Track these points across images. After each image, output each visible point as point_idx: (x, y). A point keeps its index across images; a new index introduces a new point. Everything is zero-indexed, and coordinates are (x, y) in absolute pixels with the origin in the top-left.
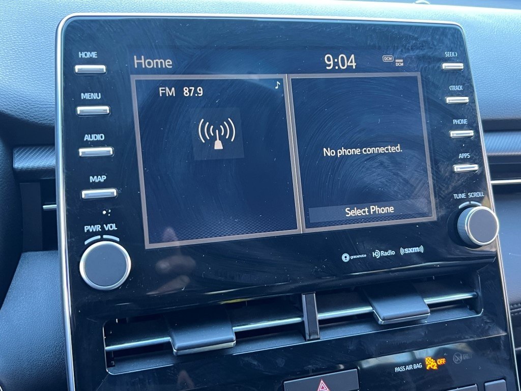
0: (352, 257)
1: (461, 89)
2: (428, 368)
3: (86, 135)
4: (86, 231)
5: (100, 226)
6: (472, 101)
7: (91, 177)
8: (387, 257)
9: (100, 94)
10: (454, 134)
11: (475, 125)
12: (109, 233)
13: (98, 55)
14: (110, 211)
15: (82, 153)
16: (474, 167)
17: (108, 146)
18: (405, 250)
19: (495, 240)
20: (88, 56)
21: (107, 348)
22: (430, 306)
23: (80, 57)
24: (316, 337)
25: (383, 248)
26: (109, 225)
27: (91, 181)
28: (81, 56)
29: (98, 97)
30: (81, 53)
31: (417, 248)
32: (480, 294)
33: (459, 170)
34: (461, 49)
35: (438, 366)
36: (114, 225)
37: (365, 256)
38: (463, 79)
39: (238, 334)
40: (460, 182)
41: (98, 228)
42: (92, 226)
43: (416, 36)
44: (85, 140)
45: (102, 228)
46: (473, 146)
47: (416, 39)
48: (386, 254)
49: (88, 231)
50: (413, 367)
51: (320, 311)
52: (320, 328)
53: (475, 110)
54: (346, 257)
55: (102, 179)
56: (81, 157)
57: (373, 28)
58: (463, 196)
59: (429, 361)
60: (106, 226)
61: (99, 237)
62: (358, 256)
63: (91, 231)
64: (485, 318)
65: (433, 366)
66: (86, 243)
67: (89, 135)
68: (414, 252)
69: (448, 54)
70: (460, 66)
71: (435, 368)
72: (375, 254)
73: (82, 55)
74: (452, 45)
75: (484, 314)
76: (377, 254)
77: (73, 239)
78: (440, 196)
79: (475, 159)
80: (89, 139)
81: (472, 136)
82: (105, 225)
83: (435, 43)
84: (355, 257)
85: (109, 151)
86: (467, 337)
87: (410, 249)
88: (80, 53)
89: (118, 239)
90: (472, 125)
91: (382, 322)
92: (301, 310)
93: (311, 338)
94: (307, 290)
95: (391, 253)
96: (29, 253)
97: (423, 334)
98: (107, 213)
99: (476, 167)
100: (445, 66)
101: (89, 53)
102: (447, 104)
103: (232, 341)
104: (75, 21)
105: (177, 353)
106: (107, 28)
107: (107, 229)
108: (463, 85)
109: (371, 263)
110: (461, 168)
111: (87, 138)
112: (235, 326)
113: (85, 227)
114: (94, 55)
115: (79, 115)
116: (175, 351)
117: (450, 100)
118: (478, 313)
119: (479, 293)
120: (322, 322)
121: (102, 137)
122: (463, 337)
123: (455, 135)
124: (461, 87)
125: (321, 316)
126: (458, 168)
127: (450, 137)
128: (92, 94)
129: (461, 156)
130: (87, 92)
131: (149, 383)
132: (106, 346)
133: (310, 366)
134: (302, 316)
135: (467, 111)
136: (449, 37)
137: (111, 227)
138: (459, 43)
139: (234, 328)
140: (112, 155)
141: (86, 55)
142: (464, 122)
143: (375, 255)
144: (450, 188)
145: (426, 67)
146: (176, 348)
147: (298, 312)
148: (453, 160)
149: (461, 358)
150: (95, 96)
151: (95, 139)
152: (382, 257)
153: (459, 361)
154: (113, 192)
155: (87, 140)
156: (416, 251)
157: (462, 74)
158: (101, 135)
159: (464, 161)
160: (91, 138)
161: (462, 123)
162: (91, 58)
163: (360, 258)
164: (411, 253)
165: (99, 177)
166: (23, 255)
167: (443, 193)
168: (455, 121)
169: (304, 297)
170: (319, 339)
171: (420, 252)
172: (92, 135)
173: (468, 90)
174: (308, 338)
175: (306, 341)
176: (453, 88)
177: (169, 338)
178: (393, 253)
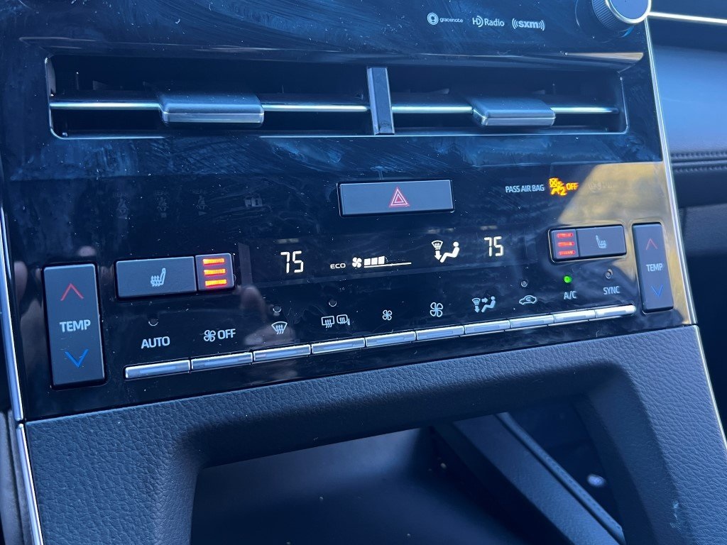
0: (442, 20)
2: (553, 193)
8: (493, 27)
18: (520, 22)
21: (53, 105)
24: (389, 131)
25: (488, 14)
31: (536, 23)
35: (567, 191)
37: (461, 21)
39: (268, 114)
48: (492, 23)
50: (531, 189)
51: (395, 102)
54: (433, 18)
59: (554, 183)
62: (452, 20)
64: (631, 137)
65: (561, 191)
68: (531, 27)
71: (563, 194)
72: (477, 21)
75: (630, 133)
76: (479, 21)
84: (446, 20)
86: (606, 158)
87: (527, 23)
91: (486, 123)
93: (381, 132)
94: (376, 64)
95: (498, 23)
97: (546, 146)
103: (259, 112)
105: (168, 117)
109: (469, 33)
116: (164, 113)
120: (398, 116)
122: (601, 158)
125: (396, 109)
131: (123, 157)
132: (52, 102)
133: (379, 167)
139: (262, 106)
143: (476, 23)
149: (600, 187)
152: (485, 27)
153: (596, 190)
156: (534, 27)
163: (453, 22)
164: (527, 27)
169: (370, 72)
170: (393, 134)
171: (540, 29)
174: (376, 131)
175: (373, 133)
177: (157, 104)
178: (502, 24)
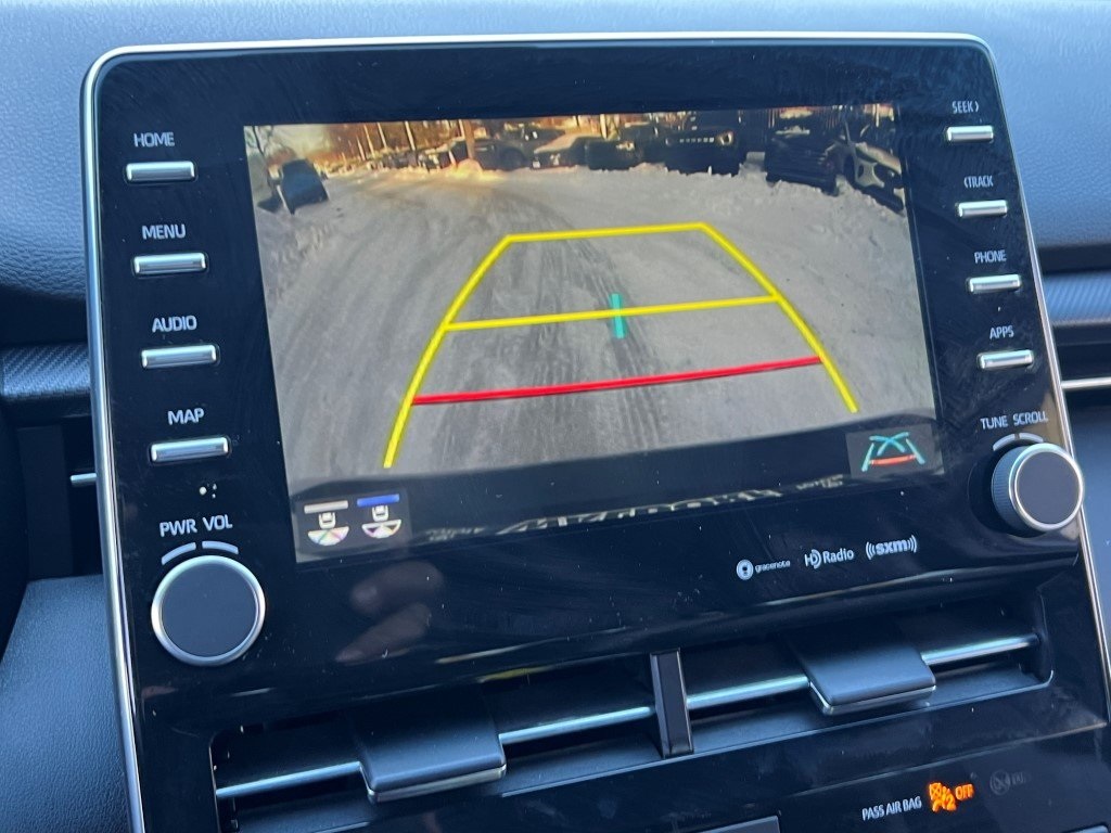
0: (759, 569)
1: (990, 183)
2: (934, 808)
3: (157, 320)
4: (163, 534)
5: (194, 523)
6: (1015, 208)
7: (171, 414)
8: (837, 564)
9: (183, 226)
10: (977, 283)
11: (1023, 263)
12: (215, 535)
13: (176, 138)
14: (215, 487)
15: (149, 359)
16: (1023, 357)
17: (207, 342)
18: (877, 547)
19: (1076, 518)
20: (154, 143)
21: (220, 792)
22: (936, 668)
23: (137, 145)
24: (685, 748)
25: (828, 544)
26: (214, 519)
27: (171, 422)
28: (140, 143)
29: (180, 232)
30: (139, 136)
31: (904, 541)
32: (1045, 636)
33: (991, 364)
34: (988, 94)
35: (957, 802)
36: (225, 519)
37: (788, 563)
38: (995, 161)
39: (511, 750)
40: (993, 390)
41: (189, 525)
42: (177, 523)
43: (886, 69)
44: (154, 330)
45: (200, 525)
46: (1019, 310)
47: (887, 75)
48: (835, 558)
49: (168, 533)
50: (902, 807)
51: (691, 690)
52: (694, 729)
53: (1022, 230)
54: (745, 569)
55: (196, 415)
56: (145, 369)
57: (789, 55)
58: (1002, 422)
59: (936, 791)
60: (209, 522)
61: (192, 546)
62: (773, 566)
63: (174, 532)
64: (1058, 691)
65: (946, 803)
66: (165, 560)
67: (163, 320)
68: (896, 550)
69: (958, 108)
70: (987, 131)
71: (951, 806)
72: (811, 559)
73: (141, 140)
74: (968, 87)
75: (1056, 682)
76: (814, 559)
77: (136, 554)
78: (952, 425)
79: (1027, 339)
80: (163, 328)
81: (1016, 289)
82: (205, 520)
83: (930, 84)
84: (765, 567)
85: (210, 354)
86: (1018, 735)
87: (889, 546)
88: (135, 136)
89: (235, 550)
90: (1018, 264)
91: (829, 710)
92: (650, 690)
93: (674, 751)
94: (663, 645)
95: (846, 555)
96: (43, 582)
97: (922, 732)
98: (209, 490)
99: (1027, 356)
100: (953, 133)
101: (156, 135)
102: (960, 218)
103: (499, 765)
104: (122, 65)
105: (375, 797)
106: (194, 79)
107: (209, 528)
108: (995, 174)
109: (801, 580)
110: (994, 360)
111: (158, 325)
112: (503, 732)
113: (162, 525)
114: (167, 139)
115: (139, 275)
116: (371, 792)
117: (965, 208)
118: (1041, 680)
119: (1043, 635)
120: (696, 714)
121: (191, 323)
122: (1010, 737)
123: (979, 288)
124: (990, 179)
125: (693, 701)
126: (988, 360)
127: (969, 293)
128: (166, 227)
129: (995, 333)
130: (155, 224)
132: (218, 787)
133: (672, 815)
134: (650, 702)
135: (1004, 233)
136: (959, 68)
137: (219, 522)
138: (982, 81)
139: (501, 736)
140: (216, 362)
141: (149, 140)
142: (999, 256)
143: (810, 563)
144: (973, 404)
145: (911, 138)
146: (373, 786)
147: (644, 695)
148: (977, 343)
149: (1008, 781)
150: (172, 232)
151: (175, 328)
152: (824, 566)
153: (1003, 789)
154: (221, 443)
155: (158, 331)
156: (901, 549)
157: (992, 151)
158: (188, 318)
159: (1001, 344)
160: (167, 325)
161: (994, 259)
162: (162, 147)
163: (777, 569)
164: (890, 554)
165: (189, 411)
166: (31, 587)
167: (957, 417)
168: (978, 256)
169: (654, 660)
170: (692, 752)
171: (910, 552)
172: (170, 319)
173: (1006, 186)
174: (666, 750)
175: (662, 758)
176: (973, 182)
177: (357, 764)
178: (848, 555)
